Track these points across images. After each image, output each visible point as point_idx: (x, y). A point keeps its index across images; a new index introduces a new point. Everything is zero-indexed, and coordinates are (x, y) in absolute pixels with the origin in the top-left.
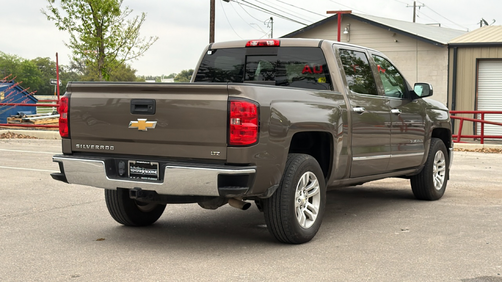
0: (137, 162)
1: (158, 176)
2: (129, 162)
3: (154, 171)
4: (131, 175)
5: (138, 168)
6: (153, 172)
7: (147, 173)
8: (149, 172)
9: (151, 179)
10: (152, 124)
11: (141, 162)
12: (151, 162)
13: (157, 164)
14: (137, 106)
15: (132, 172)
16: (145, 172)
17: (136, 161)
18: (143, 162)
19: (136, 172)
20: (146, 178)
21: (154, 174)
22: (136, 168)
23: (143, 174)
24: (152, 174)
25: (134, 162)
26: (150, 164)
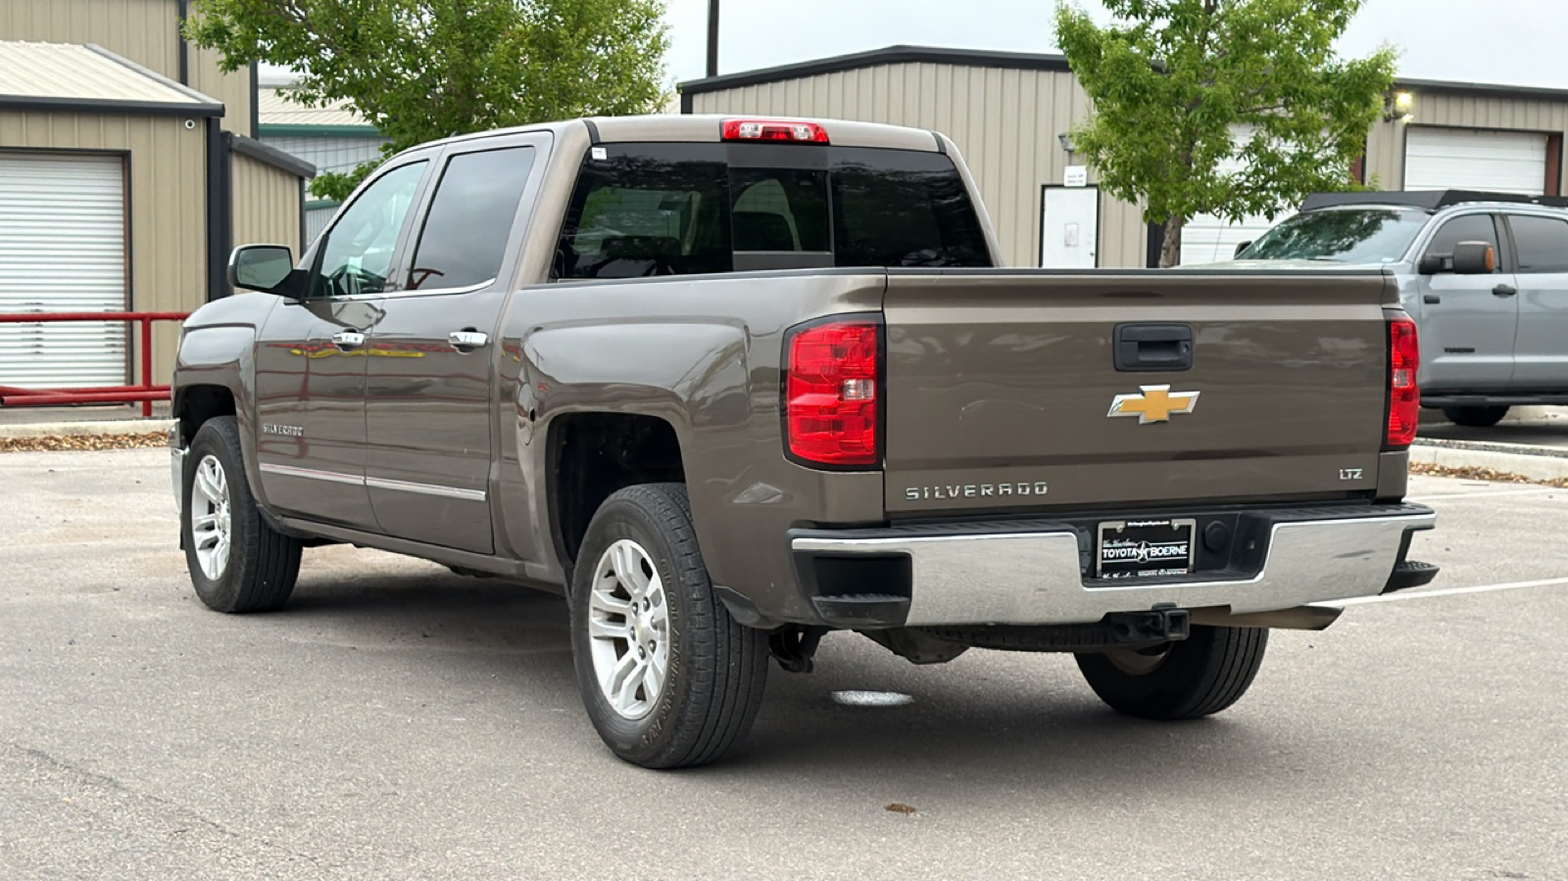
0: (1130, 524)
1: (1191, 562)
2: (1102, 526)
3: (1179, 546)
4: (1106, 568)
5: (1128, 544)
6: (1174, 550)
7: (1157, 556)
8: (1164, 551)
9: (1169, 572)
10: (1187, 399)
11: (1141, 524)
12: (1173, 521)
13: (1192, 522)
14: (1145, 345)
15: (1108, 558)
16: (1149, 554)
17: (1127, 521)
18: (1150, 523)
19: (1120, 557)
20: (1153, 573)
21: (1178, 555)
22: (1120, 545)
23: (1143, 559)
24: (1172, 555)
25: (1120, 526)
26: (1170, 526)
